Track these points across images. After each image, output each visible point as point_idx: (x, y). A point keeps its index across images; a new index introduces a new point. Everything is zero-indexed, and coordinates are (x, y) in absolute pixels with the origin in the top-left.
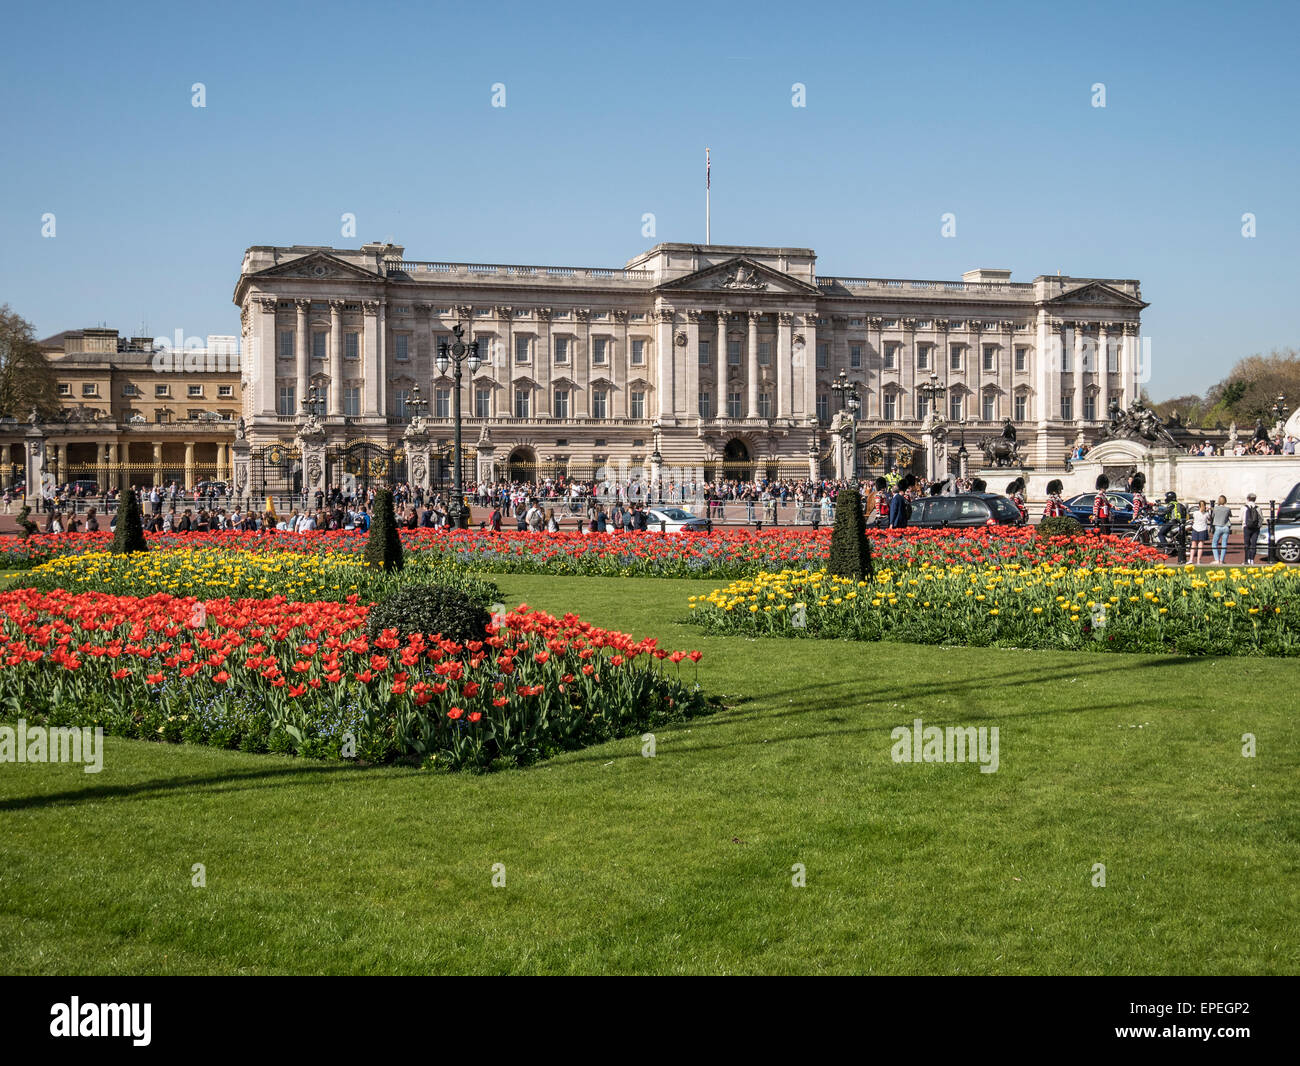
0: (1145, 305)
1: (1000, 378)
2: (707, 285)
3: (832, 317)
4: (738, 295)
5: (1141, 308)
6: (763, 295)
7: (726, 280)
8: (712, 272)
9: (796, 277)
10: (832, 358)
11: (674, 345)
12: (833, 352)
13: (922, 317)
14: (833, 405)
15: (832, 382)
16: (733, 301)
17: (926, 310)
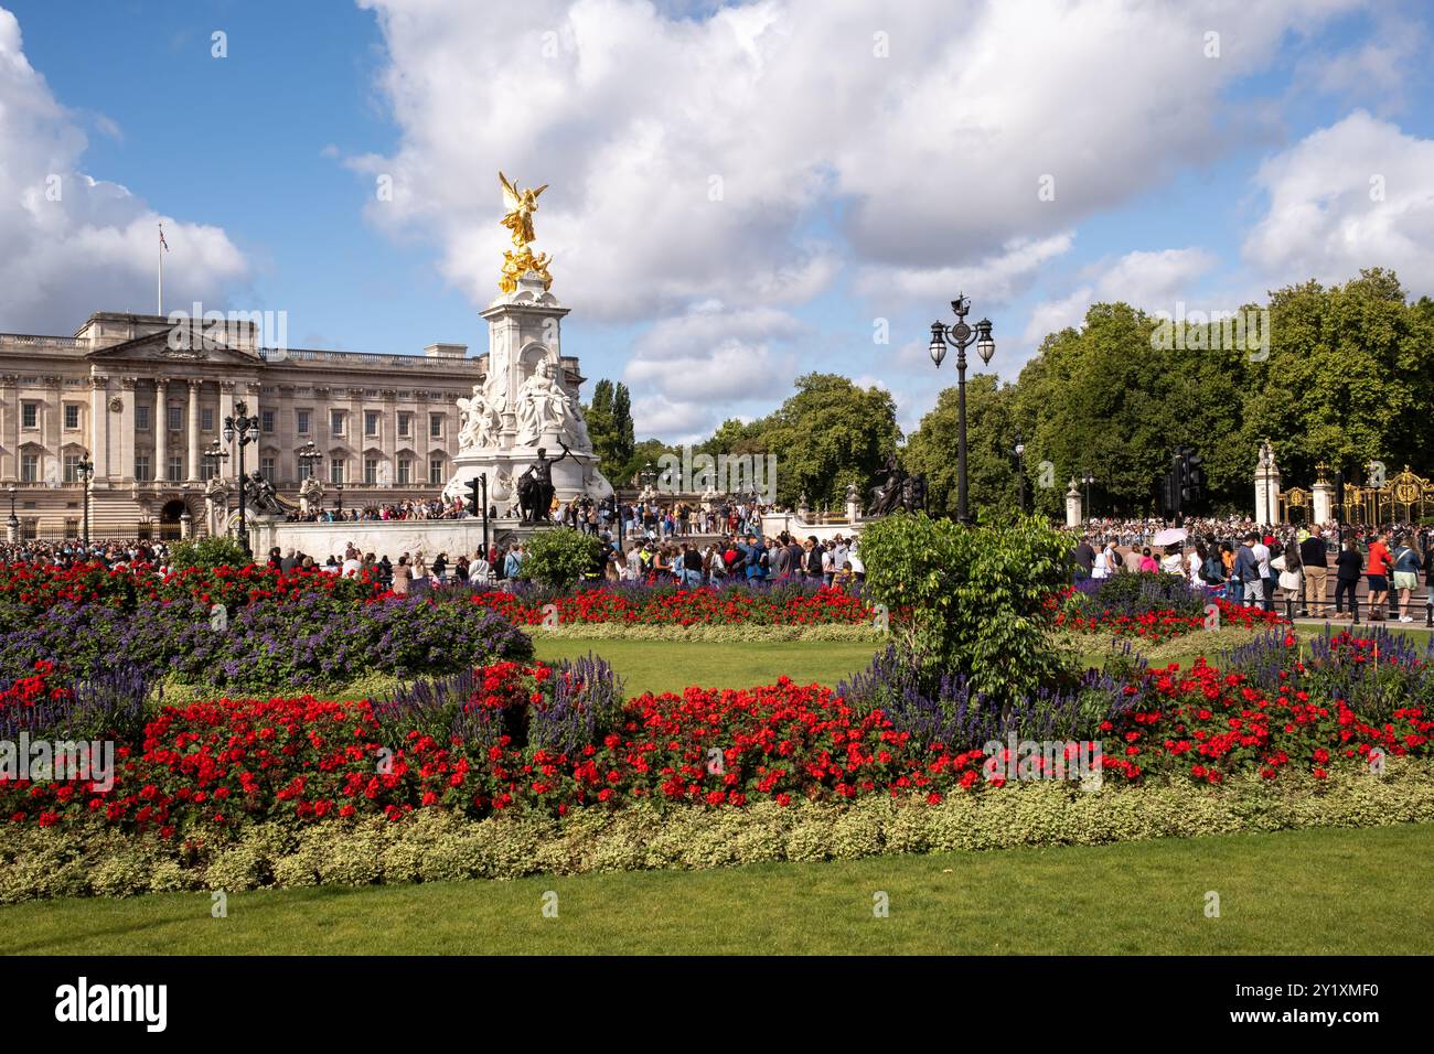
0: (583, 380)
1: (448, 445)
2: (145, 353)
3: (278, 386)
4: (176, 364)
5: (581, 382)
6: (203, 365)
7: (163, 349)
8: (149, 342)
10: (279, 425)
11: (108, 411)
12: (278, 417)
13: (370, 387)
14: (280, 469)
15: (279, 447)
16: (169, 369)
17: (373, 380)
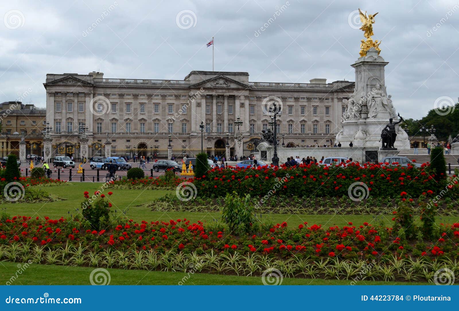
1: (319, 118)
2: (208, 85)
3: (256, 96)
4: (220, 89)
6: (229, 89)
7: (215, 84)
8: (210, 81)
9: (242, 83)
10: (256, 111)
11: (197, 106)
12: (256, 109)
13: (290, 96)
14: (256, 128)
15: (256, 120)
16: (218, 91)
17: (291, 93)
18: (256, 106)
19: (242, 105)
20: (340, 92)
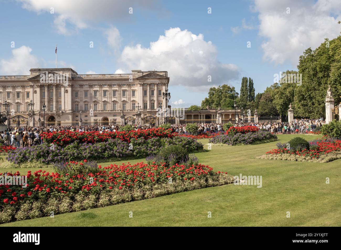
1: (127, 99)
3: (79, 85)
10: (79, 95)
11: (33, 93)
12: (79, 93)
14: (80, 107)
15: (79, 101)
17: (105, 82)
18: (79, 92)
19: (66, 91)
20: (140, 79)
